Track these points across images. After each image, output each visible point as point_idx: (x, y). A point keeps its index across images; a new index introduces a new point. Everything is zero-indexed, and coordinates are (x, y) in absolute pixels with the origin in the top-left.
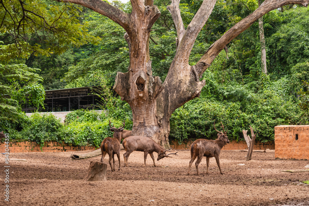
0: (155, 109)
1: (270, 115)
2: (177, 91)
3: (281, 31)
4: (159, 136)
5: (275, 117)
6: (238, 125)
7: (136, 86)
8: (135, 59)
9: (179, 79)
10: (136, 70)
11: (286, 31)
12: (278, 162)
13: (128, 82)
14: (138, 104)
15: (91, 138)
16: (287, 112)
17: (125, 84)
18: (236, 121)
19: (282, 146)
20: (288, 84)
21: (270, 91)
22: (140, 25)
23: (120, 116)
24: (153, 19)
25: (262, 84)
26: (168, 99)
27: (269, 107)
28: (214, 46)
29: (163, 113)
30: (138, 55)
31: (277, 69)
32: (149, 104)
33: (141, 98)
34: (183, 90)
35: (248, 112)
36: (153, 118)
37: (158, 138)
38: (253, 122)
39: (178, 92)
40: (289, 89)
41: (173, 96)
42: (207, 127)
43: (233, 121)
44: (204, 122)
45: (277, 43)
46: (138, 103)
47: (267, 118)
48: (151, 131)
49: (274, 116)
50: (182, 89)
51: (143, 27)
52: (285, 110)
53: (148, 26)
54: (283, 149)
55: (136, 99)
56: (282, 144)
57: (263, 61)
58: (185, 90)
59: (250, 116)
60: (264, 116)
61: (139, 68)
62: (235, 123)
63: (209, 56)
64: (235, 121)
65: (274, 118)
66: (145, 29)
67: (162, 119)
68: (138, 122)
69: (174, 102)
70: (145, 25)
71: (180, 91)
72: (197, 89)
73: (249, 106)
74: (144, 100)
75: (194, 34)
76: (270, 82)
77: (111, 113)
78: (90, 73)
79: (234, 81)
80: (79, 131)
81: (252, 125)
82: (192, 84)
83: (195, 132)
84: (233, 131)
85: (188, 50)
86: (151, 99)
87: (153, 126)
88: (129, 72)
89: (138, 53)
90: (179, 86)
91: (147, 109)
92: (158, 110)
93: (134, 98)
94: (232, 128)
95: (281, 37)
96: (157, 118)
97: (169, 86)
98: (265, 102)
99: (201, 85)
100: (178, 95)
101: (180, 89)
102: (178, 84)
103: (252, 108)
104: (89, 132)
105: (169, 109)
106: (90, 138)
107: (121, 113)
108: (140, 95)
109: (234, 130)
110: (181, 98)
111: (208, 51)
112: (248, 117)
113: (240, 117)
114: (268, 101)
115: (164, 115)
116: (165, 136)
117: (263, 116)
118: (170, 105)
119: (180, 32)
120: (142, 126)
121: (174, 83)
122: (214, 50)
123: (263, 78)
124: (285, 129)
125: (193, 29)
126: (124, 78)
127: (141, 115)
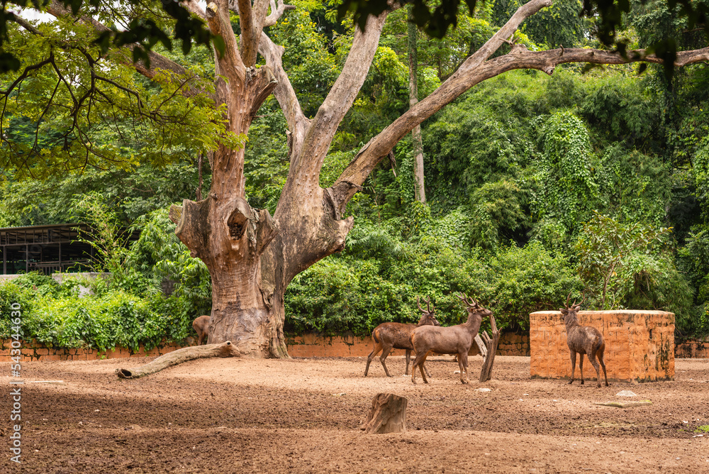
0: (259, 276)
1: (440, 285)
2: (299, 238)
3: (447, 119)
4: (267, 331)
5: (449, 291)
6: (377, 306)
7: (228, 228)
8: (224, 175)
9: (302, 215)
10: (225, 196)
11: (458, 118)
12: (536, 385)
13: (206, 221)
14: (226, 265)
15: (90, 332)
16: (471, 280)
17: (199, 224)
18: (374, 297)
19: (546, 352)
20: (466, 225)
21: (433, 237)
22: (237, 106)
23: (136, 286)
24: (262, 95)
25: (416, 224)
26: (282, 255)
27: (436, 271)
28: (370, 149)
29: (274, 283)
30: (229, 165)
31: (439, 193)
32: (248, 264)
33: (235, 253)
34: (312, 237)
35: (395, 280)
36: (254, 294)
37: (265, 334)
38: (405, 300)
39: (301, 240)
40: (469, 235)
41: (290, 248)
42: (318, 310)
43: (367, 297)
44: (312, 299)
45: (440, 141)
46: (228, 263)
47: (433, 292)
48: (252, 320)
49: (446, 288)
50: (309, 235)
51: (241, 110)
52: (469, 277)
53: (251, 107)
54: (547, 357)
55: (223, 255)
56: (546, 348)
57: (418, 178)
58: (315, 237)
59: (402, 287)
60: (427, 287)
61: (230, 192)
62: (372, 301)
63: (358, 170)
64: (370, 298)
65: (446, 293)
66: (245, 114)
67: (272, 295)
68: (226, 301)
69: (293, 261)
70: (246, 105)
71: (305, 238)
72: (339, 235)
73: (396, 268)
74: (239, 258)
75: (332, 125)
76: (432, 220)
77: (118, 280)
78: (77, 198)
79: (362, 217)
80: (65, 318)
81: (404, 307)
82: (328, 225)
83: (294, 319)
84: (367, 318)
85: (319, 156)
86: (253, 256)
87: (255, 308)
88: (208, 199)
89: (231, 162)
90: (303, 229)
91: (245, 276)
92: (263, 278)
93: (220, 252)
94: (365, 312)
95: (448, 130)
96: (262, 293)
97: (284, 229)
98: (427, 259)
99: (345, 227)
100: (301, 248)
101: (304, 235)
102: (300, 224)
103: (403, 272)
104: (87, 319)
105: (284, 275)
106: (88, 333)
107: (137, 280)
108: (233, 247)
109: (369, 315)
110: (307, 254)
111: (356, 160)
112: (397, 289)
113: (381, 289)
114: (432, 259)
115: (276, 287)
116: (278, 330)
117: (426, 289)
118: (285, 266)
119: (296, 120)
120: (234, 309)
121: (293, 223)
122: (370, 158)
123: (418, 211)
124: (551, 318)
125: (329, 115)
126: (197, 211)
127: (231, 287)
